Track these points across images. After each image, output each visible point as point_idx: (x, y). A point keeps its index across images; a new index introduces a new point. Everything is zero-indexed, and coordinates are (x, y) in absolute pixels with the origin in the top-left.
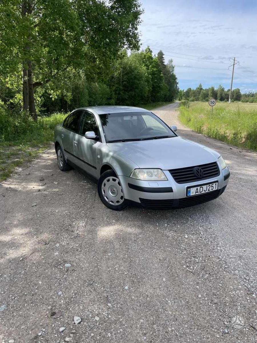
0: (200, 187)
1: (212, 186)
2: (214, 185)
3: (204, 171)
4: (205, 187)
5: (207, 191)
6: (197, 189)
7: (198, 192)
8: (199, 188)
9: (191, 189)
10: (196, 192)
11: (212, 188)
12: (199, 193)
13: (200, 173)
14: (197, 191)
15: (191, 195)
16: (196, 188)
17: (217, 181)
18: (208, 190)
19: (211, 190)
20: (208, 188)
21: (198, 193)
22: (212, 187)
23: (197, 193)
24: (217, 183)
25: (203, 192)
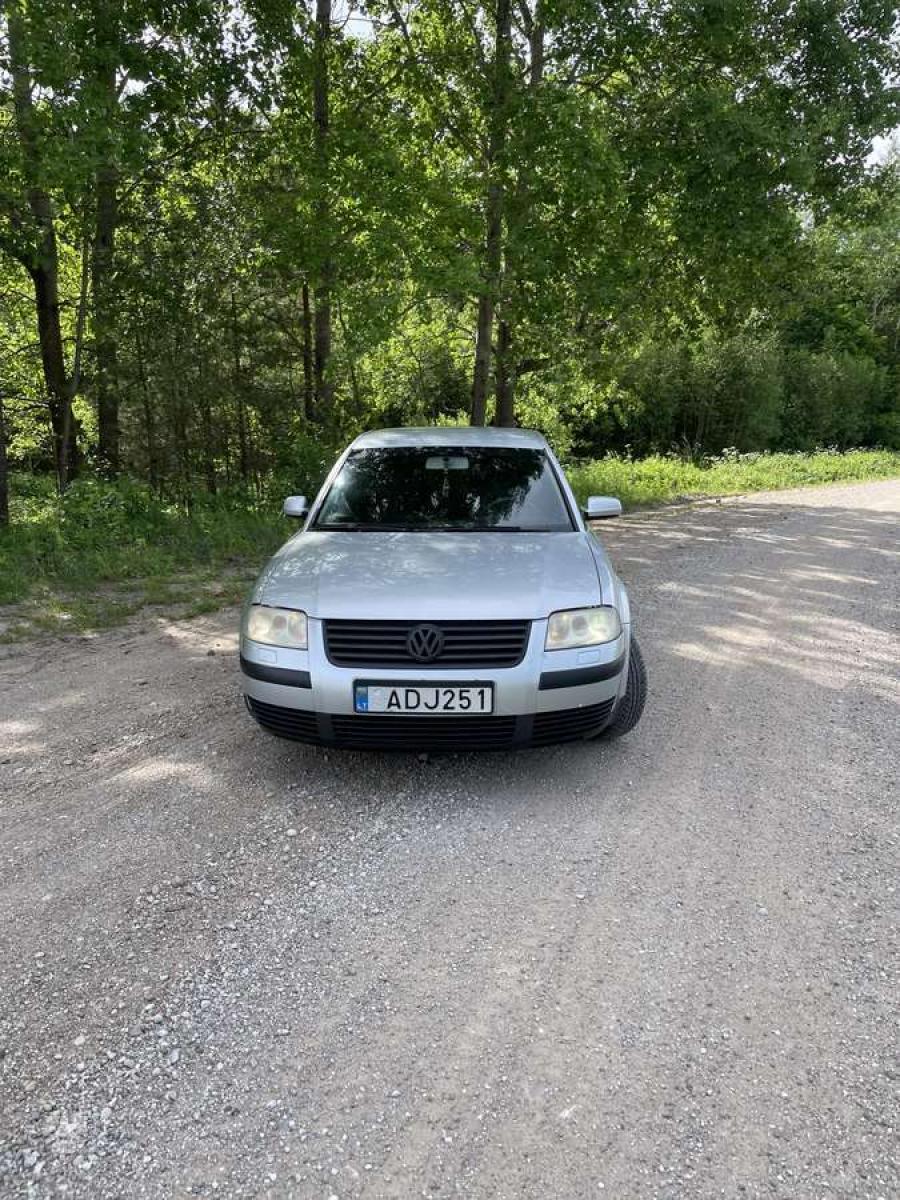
0: (407, 691)
1: (464, 694)
2: (473, 693)
3: (448, 643)
4: (427, 695)
5: (440, 709)
6: (394, 693)
7: (398, 705)
8: (401, 691)
9: (371, 689)
10: (390, 705)
11: (465, 703)
12: (403, 709)
13: (425, 645)
14: (394, 701)
15: (370, 709)
16: (391, 689)
17: (490, 684)
18: (446, 707)
19: (458, 710)
20: (443, 700)
21: (399, 707)
22: (461, 698)
23: (394, 709)
24: (488, 691)
25: (422, 709)
